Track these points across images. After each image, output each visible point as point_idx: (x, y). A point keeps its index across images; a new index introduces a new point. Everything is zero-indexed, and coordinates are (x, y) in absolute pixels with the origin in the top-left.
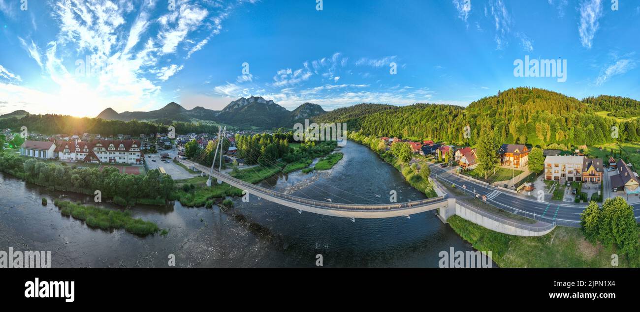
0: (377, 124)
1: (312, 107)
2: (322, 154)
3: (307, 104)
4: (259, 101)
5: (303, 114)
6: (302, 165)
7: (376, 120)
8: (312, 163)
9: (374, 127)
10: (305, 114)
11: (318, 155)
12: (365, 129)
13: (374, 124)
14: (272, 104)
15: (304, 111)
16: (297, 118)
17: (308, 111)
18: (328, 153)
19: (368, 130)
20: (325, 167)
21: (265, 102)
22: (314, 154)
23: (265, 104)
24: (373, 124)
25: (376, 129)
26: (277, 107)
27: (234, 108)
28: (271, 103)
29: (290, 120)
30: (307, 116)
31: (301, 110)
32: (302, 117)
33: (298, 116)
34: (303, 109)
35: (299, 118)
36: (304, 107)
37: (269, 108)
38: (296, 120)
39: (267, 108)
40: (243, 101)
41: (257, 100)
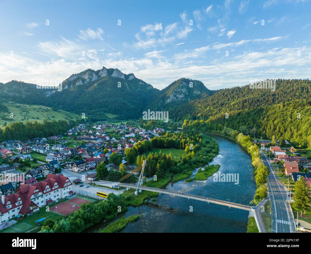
0: (276, 122)
2: (201, 164)
4: (114, 75)
5: (178, 95)
6: (185, 176)
7: (276, 115)
8: (192, 174)
9: (272, 127)
10: (180, 94)
11: (197, 166)
12: (260, 127)
13: (273, 121)
14: (132, 80)
15: (178, 90)
16: (169, 101)
17: (184, 90)
19: (264, 129)
21: (123, 77)
22: (193, 165)
23: (123, 79)
24: (271, 122)
25: (275, 129)
26: (141, 83)
28: (131, 78)
29: (159, 104)
30: (182, 98)
31: (174, 90)
32: (176, 99)
33: (171, 97)
34: (177, 88)
35: (171, 100)
36: (179, 85)
37: (129, 85)
38: (167, 104)
39: (127, 85)
40: (90, 75)
41: (111, 74)
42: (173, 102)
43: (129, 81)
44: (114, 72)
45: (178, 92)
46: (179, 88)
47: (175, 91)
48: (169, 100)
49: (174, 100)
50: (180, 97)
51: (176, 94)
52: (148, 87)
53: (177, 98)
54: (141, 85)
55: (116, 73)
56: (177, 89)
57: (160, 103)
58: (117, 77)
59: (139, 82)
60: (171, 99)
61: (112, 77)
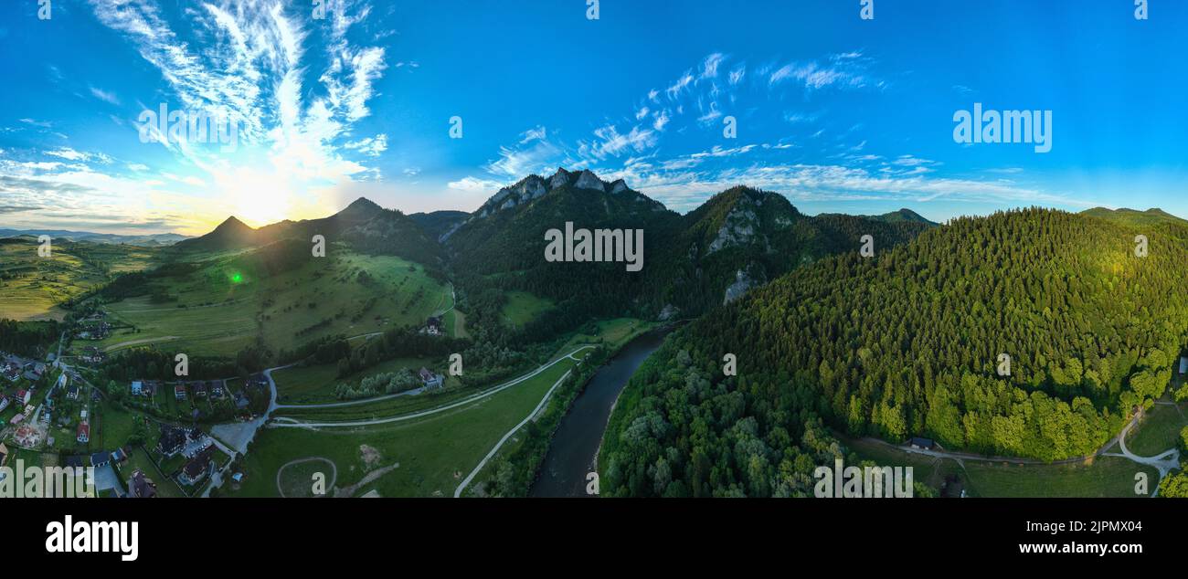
1: (759, 203)
3: (744, 190)
4: (581, 183)
5: (737, 229)
10: (744, 226)
14: (621, 193)
15: (738, 215)
16: (716, 246)
17: (751, 215)
21: (600, 187)
23: (601, 191)
26: (638, 199)
27: (502, 207)
28: (618, 189)
29: (690, 256)
30: (750, 237)
31: (728, 213)
32: (734, 240)
33: (721, 236)
34: (735, 210)
35: (724, 244)
36: (738, 202)
37: (609, 202)
38: (711, 256)
39: (605, 204)
40: (531, 186)
41: (575, 182)
42: (730, 249)
43: (614, 196)
44: (582, 177)
45: (739, 220)
46: (739, 209)
47: (729, 216)
48: (718, 245)
49: (731, 242)
50: (744, 232)
51: (734, 225)
52: (655, 208)
53: (737, 237)
54: (640, 203)
55: (585, 180)
56: (733, 213)
57: (692, 253)
58: (588, 187)
59: (636, 197)
60: (723, 241)
61: (577, 188)
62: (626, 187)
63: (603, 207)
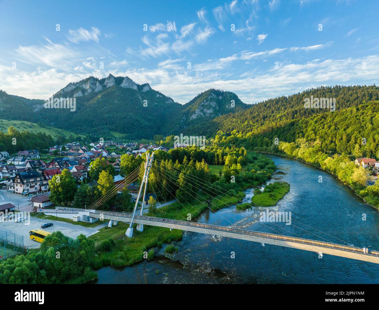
0: (349, 131)
1: (221, 98)
2: (256, 183)
3: (213, 91)
4: (124, 85)
5: (205, 110)
6: (234, 199)
7: (347, 122)
8: (245, 196)
9: (344, 138)
10: (208, 109)
11: (249, 184)
12: (325, 139)
13: (345, 130)
14: (148, 92)
15: (206, 104)
16: (194, 117)
17: (213, 104)
18: (264, 182)
19: (332, 142)
20: (266, 203)
21: (135, 88)
22: (244, 183)
23: (135, 90)
24: (341, 131)
25: (348, 140)
26: (158, 95)
28: (146, 89)
29: (182, 121)
30: (211, 114)
31: (201, 103)
32: (203, 115)
33: (196, 113)
34: (205, 101)
35: (197, 116)
36: (207, 98)
38: (192, 121)
39: (140, 98)
40: (92, 84)
41: (120, 84)
42: (200, 118)
43: (144, 93)
44: (124, 81)
45: (206, 106)
46: (207, 101)
49: (201, 115)
50: (209, 112)
51: (204, 108)
52: (168, 101)
53: (204, 114)
54: (159, 98)
55: (126, 83)
56: (204, 103)
57: (183, 120)
58: (128, 87)
59: (156, 94)
61: (121, 87)
62: (151, 88)
63: (138, 99)
